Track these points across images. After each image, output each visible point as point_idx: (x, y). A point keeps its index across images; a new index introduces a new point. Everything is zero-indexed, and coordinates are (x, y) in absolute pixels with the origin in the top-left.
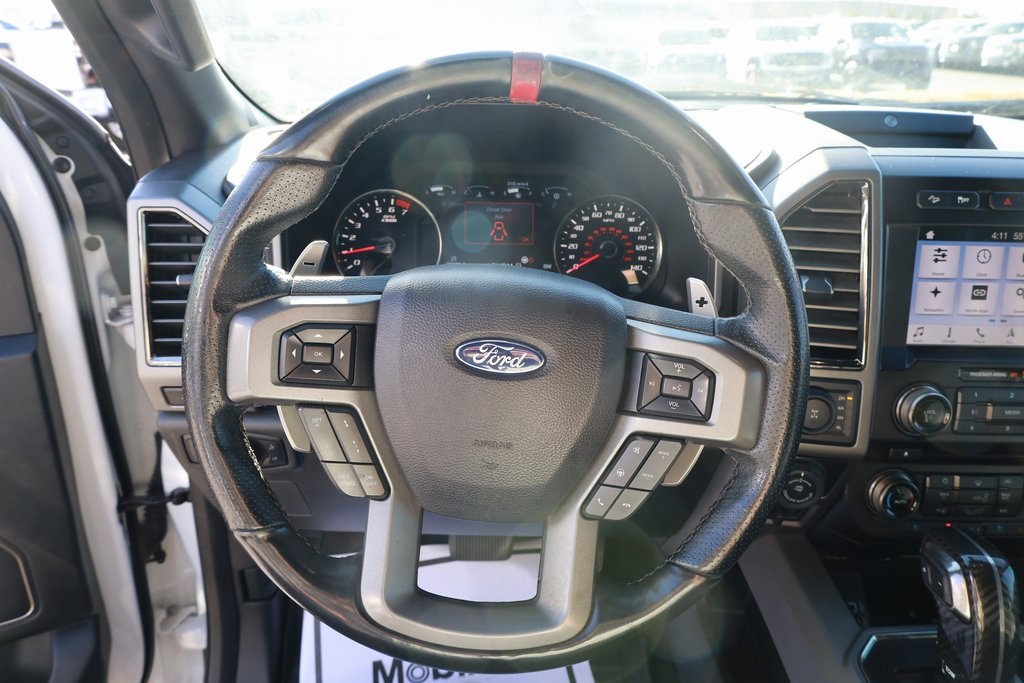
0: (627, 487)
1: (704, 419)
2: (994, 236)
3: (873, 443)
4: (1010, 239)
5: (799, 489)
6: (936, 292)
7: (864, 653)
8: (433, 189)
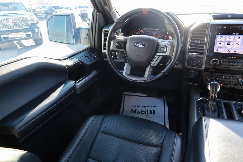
0: (156, 62)
1: (165, 53)
2: (232, 34)
3: (205, 68)
4: (235, 34)
5: (192, 74)
6: (220, 43)
7: (198, 100)
8: (145, 29)
